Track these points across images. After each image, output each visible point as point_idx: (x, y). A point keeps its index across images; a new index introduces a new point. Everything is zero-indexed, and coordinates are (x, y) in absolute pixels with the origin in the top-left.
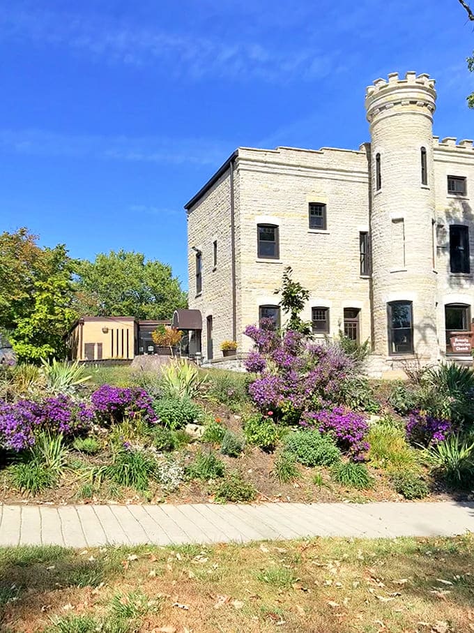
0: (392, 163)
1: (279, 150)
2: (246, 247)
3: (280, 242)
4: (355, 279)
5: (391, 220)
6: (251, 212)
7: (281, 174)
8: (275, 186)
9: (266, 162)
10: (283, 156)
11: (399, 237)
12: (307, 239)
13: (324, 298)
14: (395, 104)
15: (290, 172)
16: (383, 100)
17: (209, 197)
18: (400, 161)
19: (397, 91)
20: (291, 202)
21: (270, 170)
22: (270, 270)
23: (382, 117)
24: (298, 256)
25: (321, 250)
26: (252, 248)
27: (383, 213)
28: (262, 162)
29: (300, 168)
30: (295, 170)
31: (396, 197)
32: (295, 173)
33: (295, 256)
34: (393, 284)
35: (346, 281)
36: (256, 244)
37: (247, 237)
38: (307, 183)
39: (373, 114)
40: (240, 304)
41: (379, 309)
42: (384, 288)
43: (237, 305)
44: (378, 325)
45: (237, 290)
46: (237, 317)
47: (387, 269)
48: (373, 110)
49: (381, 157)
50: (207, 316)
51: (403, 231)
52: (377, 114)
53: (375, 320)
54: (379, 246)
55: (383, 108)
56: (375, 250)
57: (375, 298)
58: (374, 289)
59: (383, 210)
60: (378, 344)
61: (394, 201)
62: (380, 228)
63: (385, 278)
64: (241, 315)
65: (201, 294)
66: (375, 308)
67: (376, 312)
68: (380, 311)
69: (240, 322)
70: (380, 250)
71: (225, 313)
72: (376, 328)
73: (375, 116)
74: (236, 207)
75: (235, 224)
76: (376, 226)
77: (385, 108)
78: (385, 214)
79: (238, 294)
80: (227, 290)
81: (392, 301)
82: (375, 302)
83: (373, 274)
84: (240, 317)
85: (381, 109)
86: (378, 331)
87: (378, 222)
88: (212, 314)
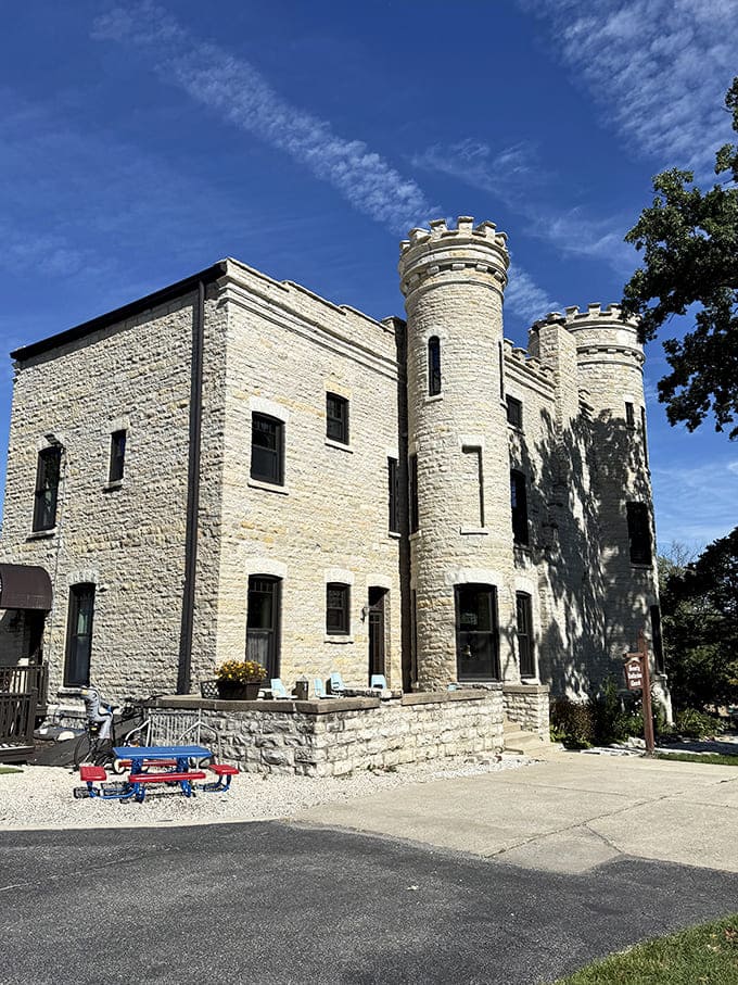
0: (462, 356)
1: (287, 286)
2: (233, 453)
3: (287, 453)
4: (382, 535)
5: (461, 445)
6: (244, 387)
7: (291, 330)
8: (280, 349)
9: (269, 301)
10: (293, 298)
11: (472, 477)
12: (323, 457)
13: (344, 566)
14: (467, 266)
15: (304, 331)
16: (447, 255)
17: (102, 344)
18: (475, 356)
19: (470, 246)
20: (304, 385)
21: (274, 317)
22: (267, 504)
23: (442, 281)
24: (310, 484)
25: (342, 480)
26: (241, 457)
27: (444, 434)
28: (264, 298)
29: (316, 329)
30: (309, 329)
31: (468, 412)
32: (309, 334)
33: (306, 483)
34: (466, 555)
35: (371, 538)
36: (249, 451)
37: (236, 433)
38: (325, 357)
39: (424, 273)
40: (211, 569)
41: (437, 594)
42: (450, 559)
43: (198, 569)
44: (433, 623)
45: (203, 539)
46: (198, 596)
47: (454, 526)
48: (428, 266)
49: (442, 343)
50: (73, 583)
51: (477, 467)
52: (433, 275)
53: (424, 613)
54: (437, 485)
55: (446, 266)
56: (427, 492)
57: (425, 574)
58: (423, 558)
59: (445, 428)
60: (433, 657)
61: (465, 417)
62: (438, 456)
63: (450, 542)
64: (214, 593)
65: (54, 534)
66: (427, 592)
67: (429, 598)
68: (440, 599)
69: (209, 609)
70: (439, 493)
71: (148, 583)
72: (428, 627)
73: (427, 277)
74: (209, 371)
75: (204, 404)
76: (430, 452)
77: (450, 267)
78: (449, 434)
79: (206, 546)
80: (160, 535)
81: (464, 582)
82: (426, 581)
83: (420, 532)
84: (211, 596)
85: (442, 268)
86: (433, 634)
87: (435, 446)
88: (97, 581)
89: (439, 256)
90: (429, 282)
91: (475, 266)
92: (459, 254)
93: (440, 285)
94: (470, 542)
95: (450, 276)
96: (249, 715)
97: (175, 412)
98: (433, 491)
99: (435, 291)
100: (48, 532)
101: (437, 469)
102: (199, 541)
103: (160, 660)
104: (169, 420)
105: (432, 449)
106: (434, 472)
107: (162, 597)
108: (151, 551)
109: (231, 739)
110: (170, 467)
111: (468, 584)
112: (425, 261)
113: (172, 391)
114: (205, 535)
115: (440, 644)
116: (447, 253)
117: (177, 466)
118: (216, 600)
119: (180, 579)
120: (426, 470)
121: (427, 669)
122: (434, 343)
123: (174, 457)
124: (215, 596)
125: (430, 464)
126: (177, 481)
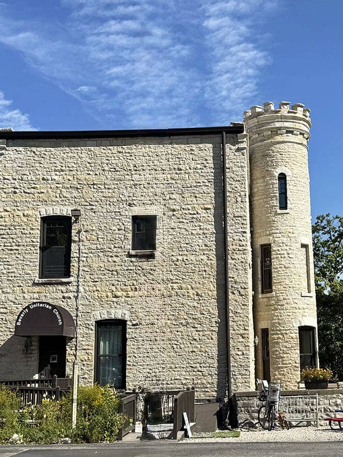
0: (298, 188)
5: (300, 244)
14: (300, 134)
16: (291, 125)
19: (302, 122)
23: (287, 140)
27: (291, 235)
31: (302, 223)
34: (304, 309)
39: (276, 131)
40: (241, 315)
41: (287, 332)
42: (296, 311)
43: (231, 314)
44: (285, 349)
45: (233, 296)
46: (231, 331)
47: (297, 291)
48: (280, 128)
49: (288, 178)
50: (99, 318)
51: (305, 256)
52: (281, 134)
53: (278, 343)
54: (287, 266)
55: (290, 131)
56: (279, 269)
57: (278, 319)
58: (276, 309)
59: (291, 231)
60: (285, 369)
61: (301, 226)
62: (288, 248)
63: (296, 301)
64: (245, 330)
65: (71, 282)
66: (280, 330)
67: (282, 334)
68: (291, 335)
69: (241, 340)
70: (288, 271)
71: (183, 321)
72: (281, 352)
73: (277, 134)
74: (230, 190)
75: (228, 211)
76: (281, 245)
77: (292, 132)
78: (294, 235)
79: (236, 301)
80: (191, 291)
81: (303, 325)
82: (279, 324)
83: (274, 293)
84: (242, 332)
85: (288, 132)
86: (285, 355)
87: (285, 242)
88: (127, 318)
89: (287, 124)
90: (278, 138)
91: (303, 134)
92: (297, 126)
93: (286, 142)
94: (306, 301)
95: (291, 138)
96: (335, 396)
97: (199, 212)
98: (284, 269)
99: (283, 144)
100: (64, 280)
101: (286, 256)
102: (230, 298)
103: (198, 371)
104: (195, 216)
105: (283, 243)
106: (284, 257)
107: (197, 331)
108: (182, 300)
109: (323, 410)
110: (197, 247)
111: (305, 326)
112: (278, 125)
113: (196, 197)
114: (234, 294)
115: (290, 361)
116: (291, 123)
117: (204, 247)
118: (248, 334)
119: (214, 320)
120: (279, 256)
121: (279, 376)
122: (282, 178)
123: (201, 241)
124: (246, 332)
125: (282, 252)
126: (205, 257)
